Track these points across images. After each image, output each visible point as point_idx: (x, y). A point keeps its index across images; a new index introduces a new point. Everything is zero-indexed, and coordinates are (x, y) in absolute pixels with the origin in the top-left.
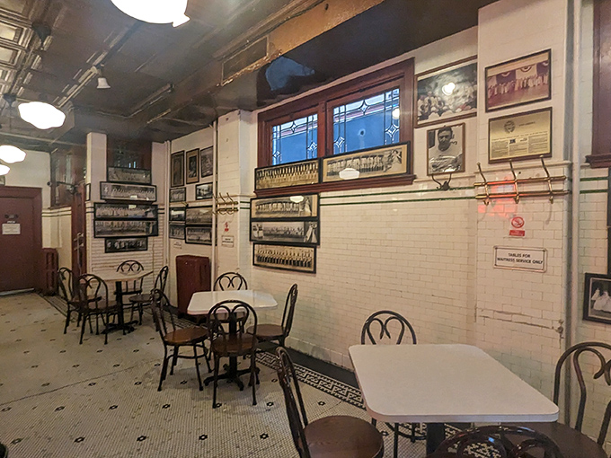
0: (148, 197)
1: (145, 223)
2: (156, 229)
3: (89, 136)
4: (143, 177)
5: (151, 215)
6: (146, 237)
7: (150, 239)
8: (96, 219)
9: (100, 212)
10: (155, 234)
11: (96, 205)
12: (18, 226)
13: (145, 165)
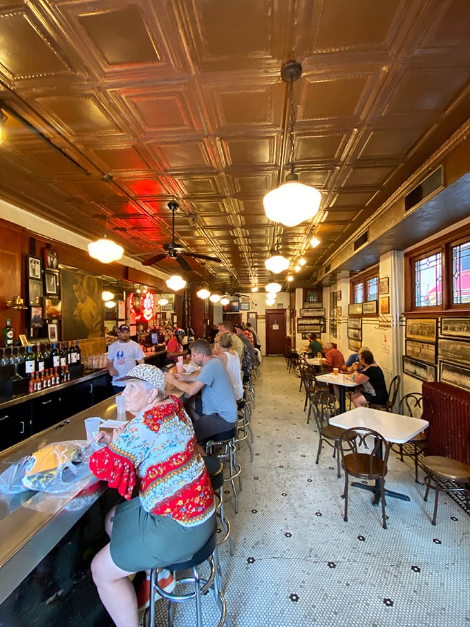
0: (321, 313)
1: (319, 327)
2: (325, 329)
3: (297, 290)
4: (318, 305)
5: (322, 323)
6: (320, 333)
7: (322, 334)
8: (298, 325)
9: (300, 322)
10: (324, 331)
11: (299, 319)
12: (278, 326)
13: (320, 300)
